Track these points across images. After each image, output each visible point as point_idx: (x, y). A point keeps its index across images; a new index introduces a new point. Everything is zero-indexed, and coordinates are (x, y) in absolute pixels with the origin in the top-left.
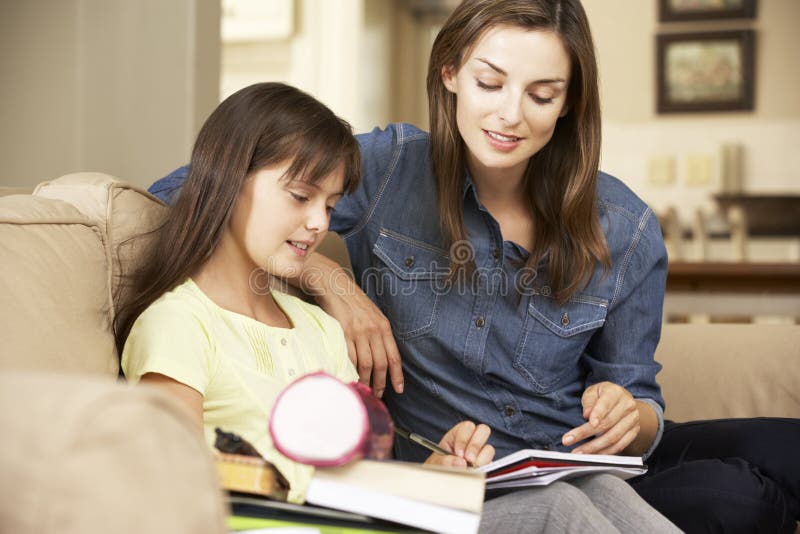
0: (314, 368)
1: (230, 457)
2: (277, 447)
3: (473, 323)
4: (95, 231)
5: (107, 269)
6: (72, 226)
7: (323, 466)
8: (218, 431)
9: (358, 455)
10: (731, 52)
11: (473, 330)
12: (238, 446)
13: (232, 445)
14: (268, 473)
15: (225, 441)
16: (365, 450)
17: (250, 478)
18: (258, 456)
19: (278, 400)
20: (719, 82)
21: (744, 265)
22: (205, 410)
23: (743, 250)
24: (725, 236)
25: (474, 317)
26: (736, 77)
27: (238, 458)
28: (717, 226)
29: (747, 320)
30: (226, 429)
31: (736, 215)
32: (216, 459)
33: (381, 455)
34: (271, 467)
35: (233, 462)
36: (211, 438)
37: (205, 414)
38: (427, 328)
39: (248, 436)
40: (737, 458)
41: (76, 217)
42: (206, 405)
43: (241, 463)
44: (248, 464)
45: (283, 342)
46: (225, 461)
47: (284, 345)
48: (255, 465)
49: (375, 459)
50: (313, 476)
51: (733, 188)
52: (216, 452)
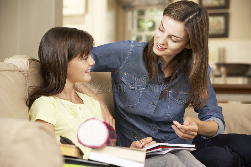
0: (92, 117)
1: (65, 145)
2: (80, 142)
3: (151, 104)
4: (23, 73)
5: (26, 85)
6: (15, 72)
7: (94, 148)
8: (61, 137)
9: (106, 144)
10: (221, 19)
11: (151, 106)
12: (67, 141)
13: (65, 141)
14: (77, 150)
15: (63, 140)
16: (108, 143)
17: (71, 152)
18: (74, 145)
19: (80, 127)
20: (217, 28)
21: (225, 85)
22: (56, 131)
23: (225, 81)
24: (219, 76)
25: (152, 102)
26: (223, 27)
27: (67, 145)
28: (217, 73)
29: (226, 102)
30: (63, 136)
31: (223, 69)
32: (60, 146)
33: (113, 144)
34: (78, 148)
35: (65, 146)
36: (59, 139)
37: (56, 132)
38: (136, 105)
39: (70, 138)
40: (224, 146)
41: (16, 69)
42: (56, 129)
43: (68, 147)
44: (70, 147)
45: (80, 108)
46: (63, 146)
47: (80, 109)
48: (73, 148)
49: (111, 146)
50: (91, 151)
51: (222, 61)
52: (60, 143)
